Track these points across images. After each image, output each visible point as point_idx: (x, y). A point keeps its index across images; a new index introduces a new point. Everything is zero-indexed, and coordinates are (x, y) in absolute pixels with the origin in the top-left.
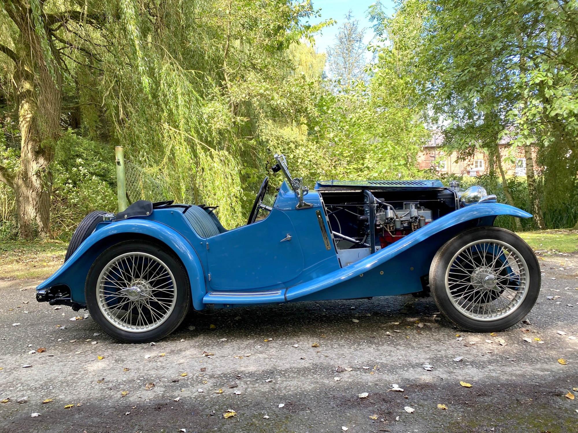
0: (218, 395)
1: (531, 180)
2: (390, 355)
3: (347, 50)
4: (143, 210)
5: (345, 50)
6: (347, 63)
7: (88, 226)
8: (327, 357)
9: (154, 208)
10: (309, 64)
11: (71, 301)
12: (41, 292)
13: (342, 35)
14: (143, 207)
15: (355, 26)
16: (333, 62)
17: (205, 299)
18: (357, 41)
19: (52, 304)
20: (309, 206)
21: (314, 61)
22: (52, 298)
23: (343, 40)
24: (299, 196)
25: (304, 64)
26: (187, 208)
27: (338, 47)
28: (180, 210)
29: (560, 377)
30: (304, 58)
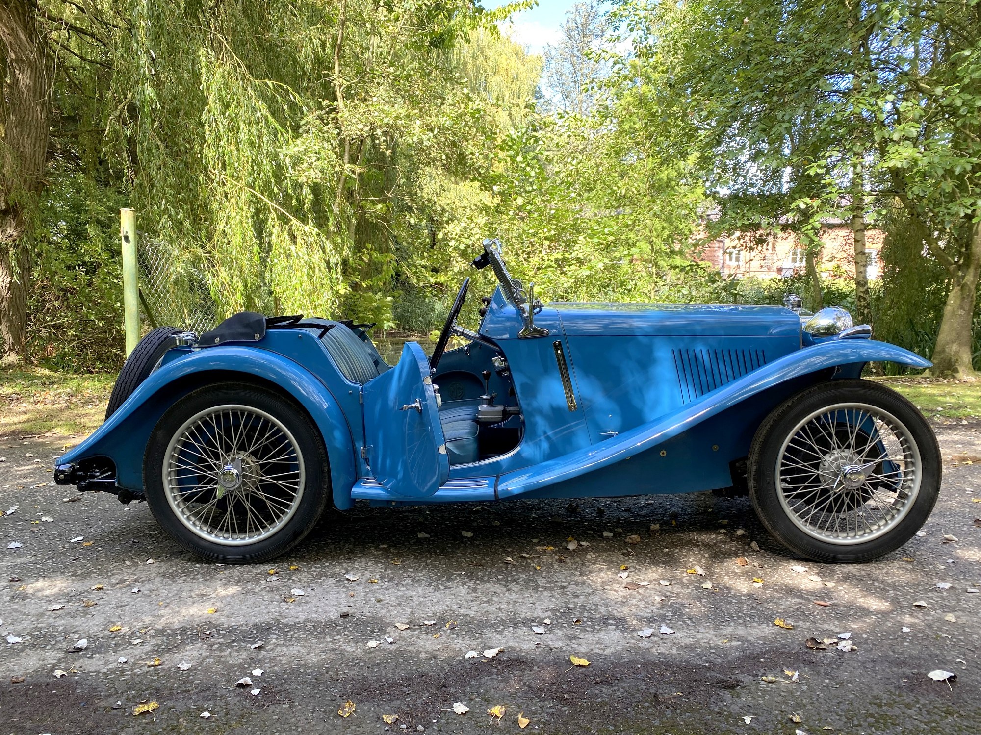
0: (149, 669)
1: (862, 289)
2: (488, 602)
3: (579, 51)
4: (248, 330)
5: (575, 52)
6: (579, 74)
7: (149, 354)
8: (379, 601)
9: (268, 328)
10: (511, 73)
11: (116, 485)
12: (62, 468)
13: (572, 24)
14: (248, 325)
15: (594, 10)
16: (554, 71)
17: (354, 490)
18: (598, 36)
19: (81, 489)
20: (542, 332)
21: (522, 69)
22: (83, 478)
23: (572, 34)
24: (525, 315)
25: (504, 73)
26: (326, 329)
27: (563, 45)
28: (314, 333)
29: (752, 653)
30: (503, 62)
